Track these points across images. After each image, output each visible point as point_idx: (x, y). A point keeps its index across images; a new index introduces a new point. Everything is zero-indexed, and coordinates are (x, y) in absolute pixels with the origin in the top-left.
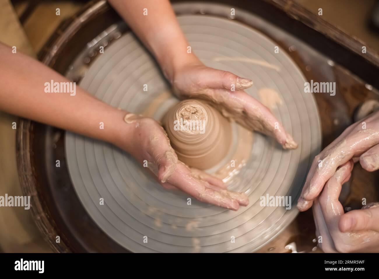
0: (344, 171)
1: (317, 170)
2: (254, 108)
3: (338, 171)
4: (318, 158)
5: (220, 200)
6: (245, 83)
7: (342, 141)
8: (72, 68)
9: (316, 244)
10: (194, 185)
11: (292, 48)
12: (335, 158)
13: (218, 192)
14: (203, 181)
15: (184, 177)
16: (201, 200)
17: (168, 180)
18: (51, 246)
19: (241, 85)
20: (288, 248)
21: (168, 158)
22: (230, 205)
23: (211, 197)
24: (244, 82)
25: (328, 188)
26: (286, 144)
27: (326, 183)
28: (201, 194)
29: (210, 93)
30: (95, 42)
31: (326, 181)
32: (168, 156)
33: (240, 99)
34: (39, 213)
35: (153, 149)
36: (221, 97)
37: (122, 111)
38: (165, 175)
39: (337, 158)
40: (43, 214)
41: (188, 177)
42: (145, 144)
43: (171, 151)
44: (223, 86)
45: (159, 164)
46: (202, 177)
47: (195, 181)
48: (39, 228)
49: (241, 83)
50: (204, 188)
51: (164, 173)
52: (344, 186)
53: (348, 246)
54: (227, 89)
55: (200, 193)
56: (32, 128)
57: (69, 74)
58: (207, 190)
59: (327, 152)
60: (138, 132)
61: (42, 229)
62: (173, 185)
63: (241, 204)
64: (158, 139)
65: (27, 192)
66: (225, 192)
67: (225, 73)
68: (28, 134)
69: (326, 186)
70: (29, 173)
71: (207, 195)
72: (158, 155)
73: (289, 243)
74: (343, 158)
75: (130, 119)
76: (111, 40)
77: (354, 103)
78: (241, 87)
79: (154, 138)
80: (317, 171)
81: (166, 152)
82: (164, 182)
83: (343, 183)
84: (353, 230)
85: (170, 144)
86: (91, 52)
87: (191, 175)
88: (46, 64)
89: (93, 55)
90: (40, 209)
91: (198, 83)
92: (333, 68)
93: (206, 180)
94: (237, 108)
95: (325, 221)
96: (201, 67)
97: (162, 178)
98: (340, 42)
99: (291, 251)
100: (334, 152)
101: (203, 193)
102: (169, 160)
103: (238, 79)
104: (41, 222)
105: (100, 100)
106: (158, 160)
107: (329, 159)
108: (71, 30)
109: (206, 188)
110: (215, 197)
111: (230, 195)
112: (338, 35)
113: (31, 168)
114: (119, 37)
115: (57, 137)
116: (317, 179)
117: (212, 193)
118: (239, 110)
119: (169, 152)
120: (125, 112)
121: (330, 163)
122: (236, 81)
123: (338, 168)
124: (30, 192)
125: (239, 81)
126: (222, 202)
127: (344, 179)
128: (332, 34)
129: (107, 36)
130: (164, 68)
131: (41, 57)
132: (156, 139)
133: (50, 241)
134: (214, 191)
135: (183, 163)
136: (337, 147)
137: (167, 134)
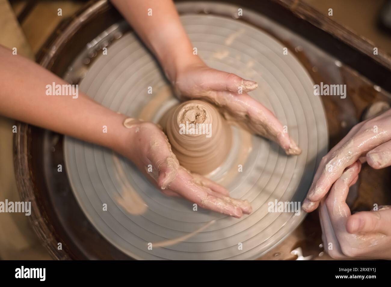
0: (351, 173)
1: (323, 171)
2: (258, 111)
3: (345, 173)
4: (325, 159)
5: (223, 207)
6: (250, 86)
7: (349, 141)
8: (71, 69)
9: (322, 249)
10: (196, 191)
11: (298, 48)
12: (343, 159)
13: (220, 198)
14: (205, 188)
15: (186, 183)
16: (204, 207)
17: (170, 187)
18: (49, 252)
19: (245, 87)
20: (294, 253)
21: (169, 164)
22: (233, 212)
23: (213, 203)
24: (249, 84)
25: (335, 190)
26: (289, 150)
27: (333, 184)
28: (203, 201)
29: (213, 95)
30: (95, 42)
31: (332, 182)
32: (169, 162)
33: (243, 103)
34: (37, 218)
35: (153, 154)
36: (224, 100)
37: (122, 115)
38: (166, 181)
39: (345, 159)
40: (41, 220)
41: (190, 183)
42: (146, 150)
43: (172, 157)
44: (227, 89)
45: (159, 170)
46: (204, 183)
47: (197, 187)
48: (37, 233)
49: (245, 85)
50: (206, 194)
51: (164, 179)
52: (351, 189)
53: (354, 249)
54: (230, 92)
55: (202, 199)
56: (30, 131)
57: (68, 75)
58: (209, 197)
59: (334, 153)
60: (138, 138)
61: (40, 235)
62: (174, 191)
63: (244, 212)
64: (158, 145)
65: (25, 196)
66: (227, 199)
67: (230, 75)
68: (26, 137)
69: (333, 188)
70: (27, 177)
71: (209, 202)
72: (159, 161)
73: (294, 248)
74: (350, 159)
75: (129, 124)
76: (112, 40)
77: (362, 105)
78: (245, 89)
79: (154, 143)
80: (324, 173)
81: (167, 157)
82: (164, 188)
83: (350, 185)
84: (360, 232)
85: (171, 150)
86: (91, 52)
87: (193, 181)
88: (43, 66)
89: (93, 56)
90: (39, 214)
91: (202, 85)
92: (341, 69)
93: (208, 187)
94: (240, 111)
95: (331, 223)
96: (204, 68)
97: (162, 185)
98: (348, 42)
99: (297, 256)
100: (341, 152)
101: (206, 200)
102: (170, 166)
103: (242, 81)
104: (39, 227)
105: (100, 104)
106: (158, 166)
107: (336, 160)
108: (71, 30)
109: (209, 195)
110: (218, 204)
111: (233, 202)
112: (346, 35)
113: (29, 172)
114: (119, 37)
115: (55, 140)
116: (323, 181)
117: (215, 200)
118: (242, 114)
119: (170, 158)
120: (125, 117)
121: (337, 164)
122: (241, 83)
123: (346, 169)
124: (28, 196)
125: (244, 83)
126: (225, 209)
127: (351, 181)
128: (340, 33)
129: (107, 36)
130: (166, 69)
131: (39, 58)
132: (157, 144)
133: (49, 247)
134: (216, 197)
135: (185, 169)
136: (344, 148)
137: (168, 140)
